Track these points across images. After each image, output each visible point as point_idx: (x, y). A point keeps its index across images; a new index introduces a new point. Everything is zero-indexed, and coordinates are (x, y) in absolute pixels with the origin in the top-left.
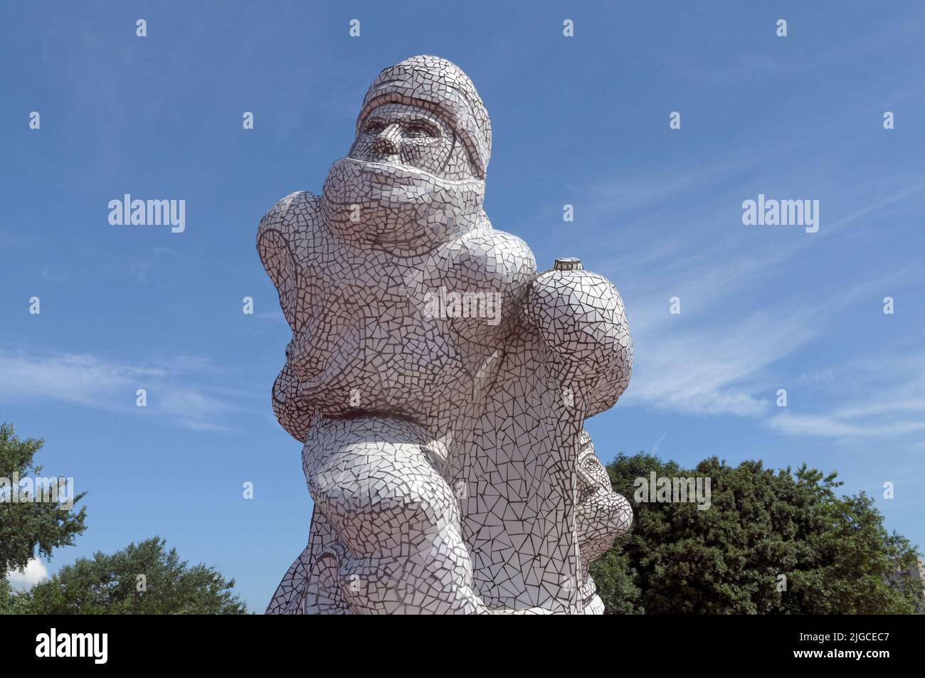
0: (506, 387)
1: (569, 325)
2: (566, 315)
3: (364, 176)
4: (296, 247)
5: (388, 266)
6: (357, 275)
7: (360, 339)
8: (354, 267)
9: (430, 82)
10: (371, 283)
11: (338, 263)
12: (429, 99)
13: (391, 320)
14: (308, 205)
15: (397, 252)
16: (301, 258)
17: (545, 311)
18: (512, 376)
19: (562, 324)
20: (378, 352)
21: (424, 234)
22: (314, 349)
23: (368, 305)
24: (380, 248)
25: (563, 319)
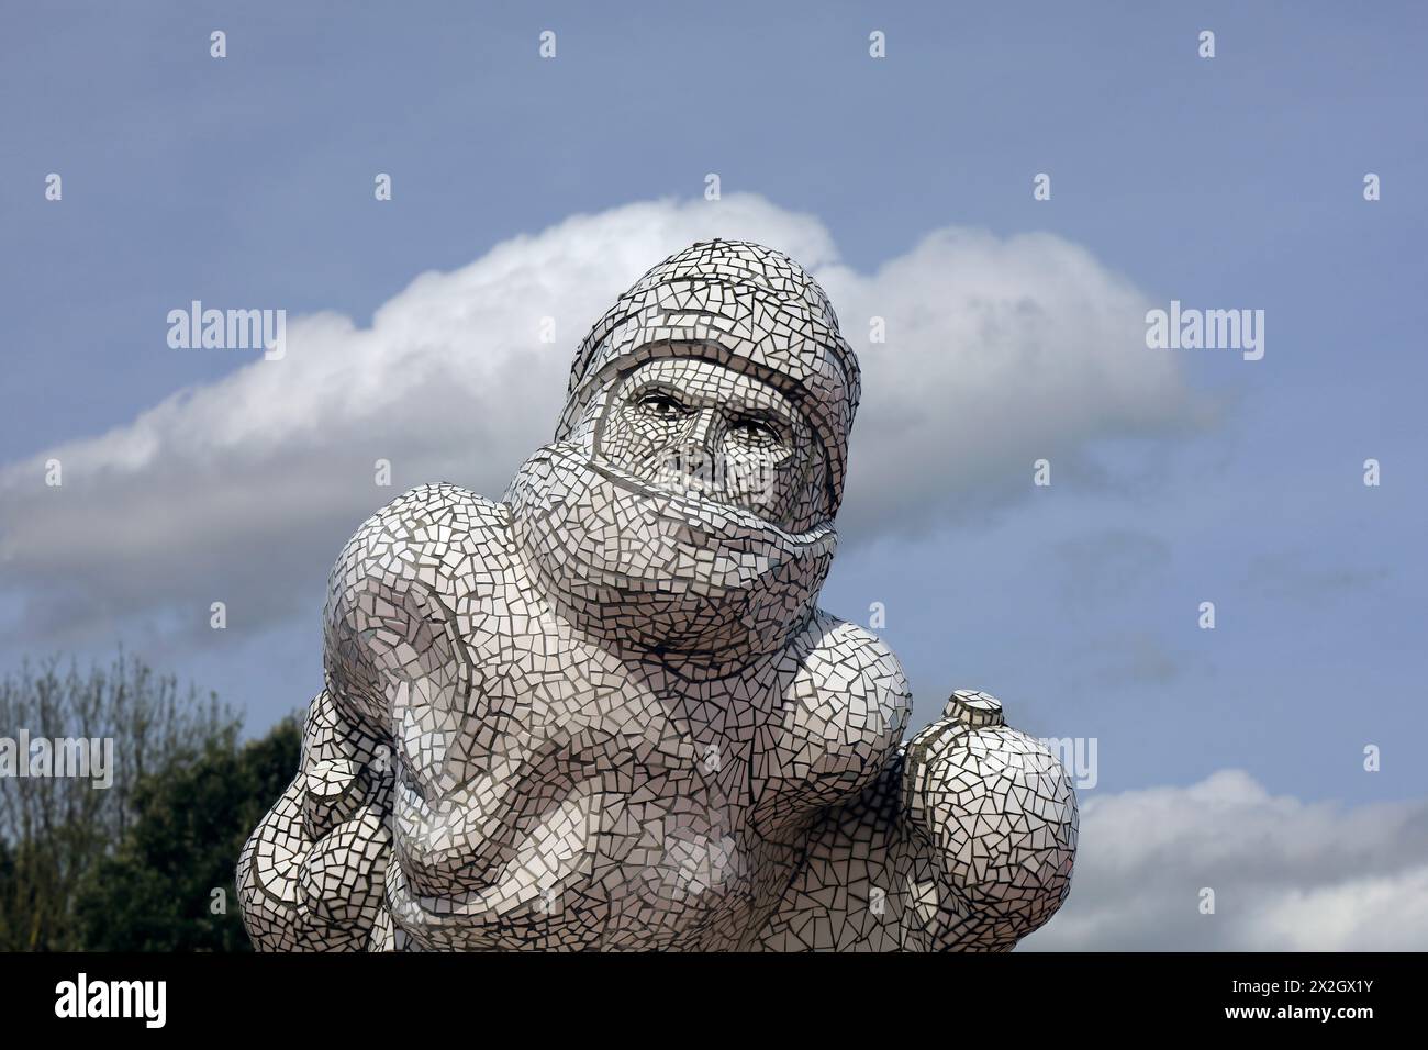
0: (796, 925)
1: (1000, 853)
2: (997, 832)
3: (664, 525)
4: (474, 630)
5: (669, 697)
6: (605, 709)
7: (588, 834)
8: (601, 691)
9: (787, 332)
10: (632, 728)
11: (566, 678)
12: (784, 369)
13: (651, 801)
14: (489, 536)
15: (687, 671)
16: (484, 655)
17: (957, 819)
18: (811, 904)
19: (987, 849)
20: (618, 862)
21: (746, 641)
22: (487, 843)
23: (615, 769)
24: (658, 660)
25: (991, 840)
